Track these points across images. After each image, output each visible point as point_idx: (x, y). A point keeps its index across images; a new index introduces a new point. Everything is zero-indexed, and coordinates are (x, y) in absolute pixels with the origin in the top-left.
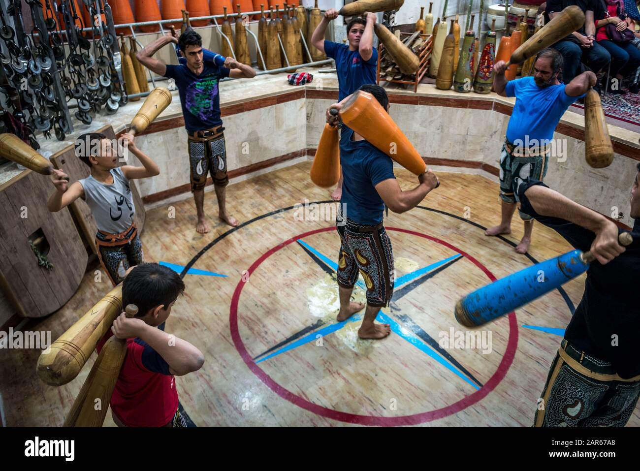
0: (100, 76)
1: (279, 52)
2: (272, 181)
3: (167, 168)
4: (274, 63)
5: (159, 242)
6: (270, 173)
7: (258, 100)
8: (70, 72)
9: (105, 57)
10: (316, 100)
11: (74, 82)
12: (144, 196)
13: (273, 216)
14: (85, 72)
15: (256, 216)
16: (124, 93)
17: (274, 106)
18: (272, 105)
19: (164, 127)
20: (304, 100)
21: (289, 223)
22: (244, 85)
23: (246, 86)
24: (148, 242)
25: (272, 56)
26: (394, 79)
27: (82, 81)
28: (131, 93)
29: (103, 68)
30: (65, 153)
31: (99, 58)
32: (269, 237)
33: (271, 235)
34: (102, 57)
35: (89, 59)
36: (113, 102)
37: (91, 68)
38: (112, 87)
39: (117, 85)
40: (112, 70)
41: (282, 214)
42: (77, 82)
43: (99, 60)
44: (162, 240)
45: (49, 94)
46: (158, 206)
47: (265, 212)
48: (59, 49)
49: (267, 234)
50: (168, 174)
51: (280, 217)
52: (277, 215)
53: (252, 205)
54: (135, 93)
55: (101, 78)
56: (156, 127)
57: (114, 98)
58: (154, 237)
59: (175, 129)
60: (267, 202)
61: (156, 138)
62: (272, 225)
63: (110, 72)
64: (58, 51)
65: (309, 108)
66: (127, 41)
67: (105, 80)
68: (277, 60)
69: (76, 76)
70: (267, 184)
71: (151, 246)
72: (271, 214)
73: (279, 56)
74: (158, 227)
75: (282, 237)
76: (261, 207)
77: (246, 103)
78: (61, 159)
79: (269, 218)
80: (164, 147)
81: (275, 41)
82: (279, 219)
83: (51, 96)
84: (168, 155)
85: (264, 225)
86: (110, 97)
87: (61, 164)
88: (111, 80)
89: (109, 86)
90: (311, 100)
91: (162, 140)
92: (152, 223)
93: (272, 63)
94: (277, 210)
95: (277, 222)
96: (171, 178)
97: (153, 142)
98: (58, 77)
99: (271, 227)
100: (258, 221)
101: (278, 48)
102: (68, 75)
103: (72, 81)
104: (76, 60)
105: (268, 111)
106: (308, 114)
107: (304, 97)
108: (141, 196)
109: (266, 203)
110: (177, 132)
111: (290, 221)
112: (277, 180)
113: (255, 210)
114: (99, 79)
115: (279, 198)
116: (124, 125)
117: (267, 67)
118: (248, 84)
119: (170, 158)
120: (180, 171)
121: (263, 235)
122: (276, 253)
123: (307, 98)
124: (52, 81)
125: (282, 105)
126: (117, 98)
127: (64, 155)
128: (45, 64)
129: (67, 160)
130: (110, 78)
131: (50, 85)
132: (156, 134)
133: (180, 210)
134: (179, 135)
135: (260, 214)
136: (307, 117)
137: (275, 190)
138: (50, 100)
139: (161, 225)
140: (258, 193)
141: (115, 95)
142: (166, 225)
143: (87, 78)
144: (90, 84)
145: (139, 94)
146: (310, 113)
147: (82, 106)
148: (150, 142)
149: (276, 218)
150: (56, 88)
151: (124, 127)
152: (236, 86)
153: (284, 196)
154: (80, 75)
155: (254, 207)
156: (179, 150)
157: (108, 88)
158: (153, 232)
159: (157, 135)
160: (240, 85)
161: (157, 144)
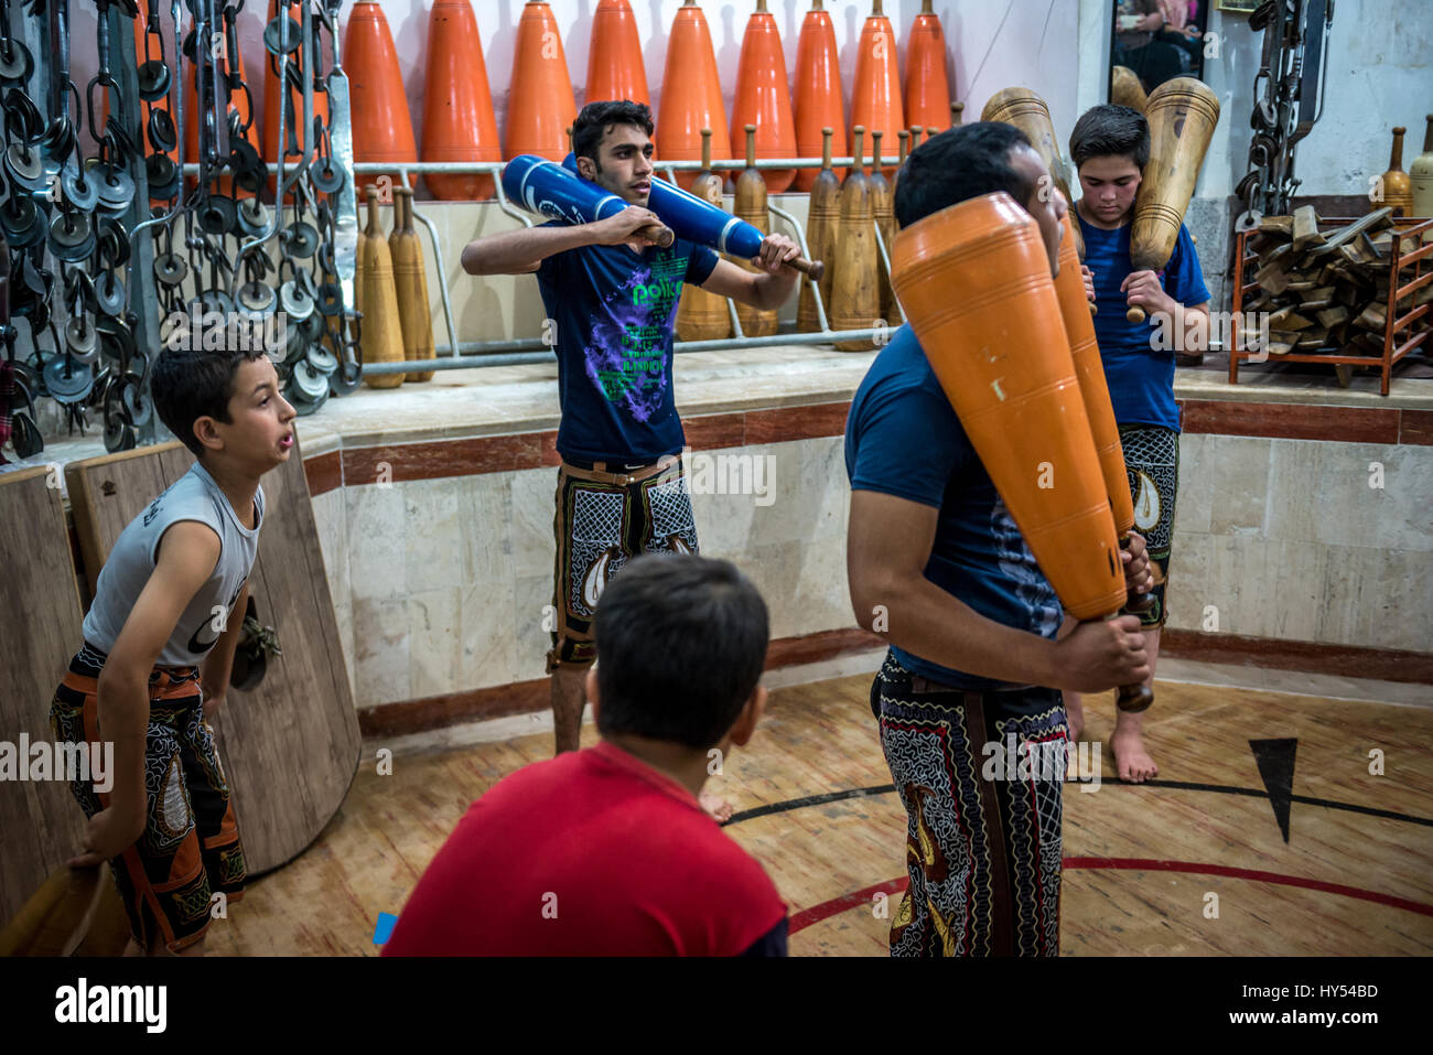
0: (282, 282)
1: (875, 277)
2: (825, 708)
3: (458, 614)
4: (857, 314)
5: (390, 854)
6: (817, 684)
8: (189, 245)
9: (309, 227)
11: (198, 278)
12: (364, 706)
13: (822, 806)
14: (239, 260)
15: (759, 804)
16: (351, 351)
19: (467, 464)
21: (885, 834)
22: (749, 371)
23: (756, 374)
24: (350, 852)
25: (851, 287)
26: (1296, 349)
27: (221, 286)
28: (373, 359)
29: (299, 262)
30: (122, 460)
31: (290, 228)
32: (805, 869)
33: (810, 863)
34: (298, 226)
35: (257, 221)
36: (313, 372)
37: (257, 248)
38: (316, 324)
39: (334, 325)
40: (326, 273)
41: (857, 805)
42: (207, 285)
43: (290, 234)
44: (402, 850)
45: (109, 292)
46: (406, 750)
47: (793, 794)
48: (168, 163)
49: (797, 861)
50: (457, 635)
51: (847, 813)
52: (838, 805)
53: (744, 769)
54: (386, 359)
55: (286, 291)
56: (442, 460)
57: (317, 359)
58: (374, 838)
59: (503, 476)
60: (800, 764)
61: (435, 498)
62: (816, 833)
63: (318, 279)
64: (163, 169)
66: (385, 214)
67: (297, 296)
68: (868, 301)
69: (207, 264)
70: (807, 714)
71: (360, 867)
72: (815, 801)
73: (874, 289)
74: (395, 810)
75: (851, 873)
76: (776, 779)
77: (751, 416)
78: (102, 476)
79: (806, 813)
80: (457, 536)
81: (865, 239)
82: (842, 819)
83: (114, 300)
84: (469, 565)
85: (784, 831)
86: (305, 357)
87: (102, 492)
88: (317, 304)
89: (307, 323)
91: (455, 508)
92: (378, 798)
93: (849, 311)
94: (837, 790)
95: (835, 827)
96: (468, 652)
97: (423, 509)
98: (148, 250)
99: (811, 839)
100: (763, 818)
101: (874, 263)
102: (179, 248)
103: (191, 273)
104: (217, 213)
108: (356, 705)
109: (800, 769)
110: (509, 486)
111: (888, 829)
112: (844, 706)
113: (758, 787)
114: (278, 291)
115: (847, 755)
116: (334, 437)
117: (829, 320)
118: (763, 370)
119: (472, 575)
120: (501, 632)
121: (780, 862)
122: (828, 920)
124: (124, 253)
126: (327, 362)
127: (118, 469)
128: (110, 193)
129: (122, 485)
130: (316, 296)
131: (118, 264)
132: (436, 482)
133: (484, 766)
134: (514, 499)
135: (773, 798)
137: (833, 731)
138: (111, 313)
139: (409, 808)
140: (772, 739)
141: (321, 352)
142: (424, 808)
143: (242, 282)
144: (248, 301)
145: (401, 363)
148: (414, 510)
149: (833, 814)
150: (135, 278)
151: (333, 445)
152: (720, 373)
153: (866, 752)
154: (220, 262)
155: (751, 778)
156: (507, 551)
157: (304, 326)
158: (375, 825)
159: (442, 489)
160: (737, 372)
161: (436, 521)
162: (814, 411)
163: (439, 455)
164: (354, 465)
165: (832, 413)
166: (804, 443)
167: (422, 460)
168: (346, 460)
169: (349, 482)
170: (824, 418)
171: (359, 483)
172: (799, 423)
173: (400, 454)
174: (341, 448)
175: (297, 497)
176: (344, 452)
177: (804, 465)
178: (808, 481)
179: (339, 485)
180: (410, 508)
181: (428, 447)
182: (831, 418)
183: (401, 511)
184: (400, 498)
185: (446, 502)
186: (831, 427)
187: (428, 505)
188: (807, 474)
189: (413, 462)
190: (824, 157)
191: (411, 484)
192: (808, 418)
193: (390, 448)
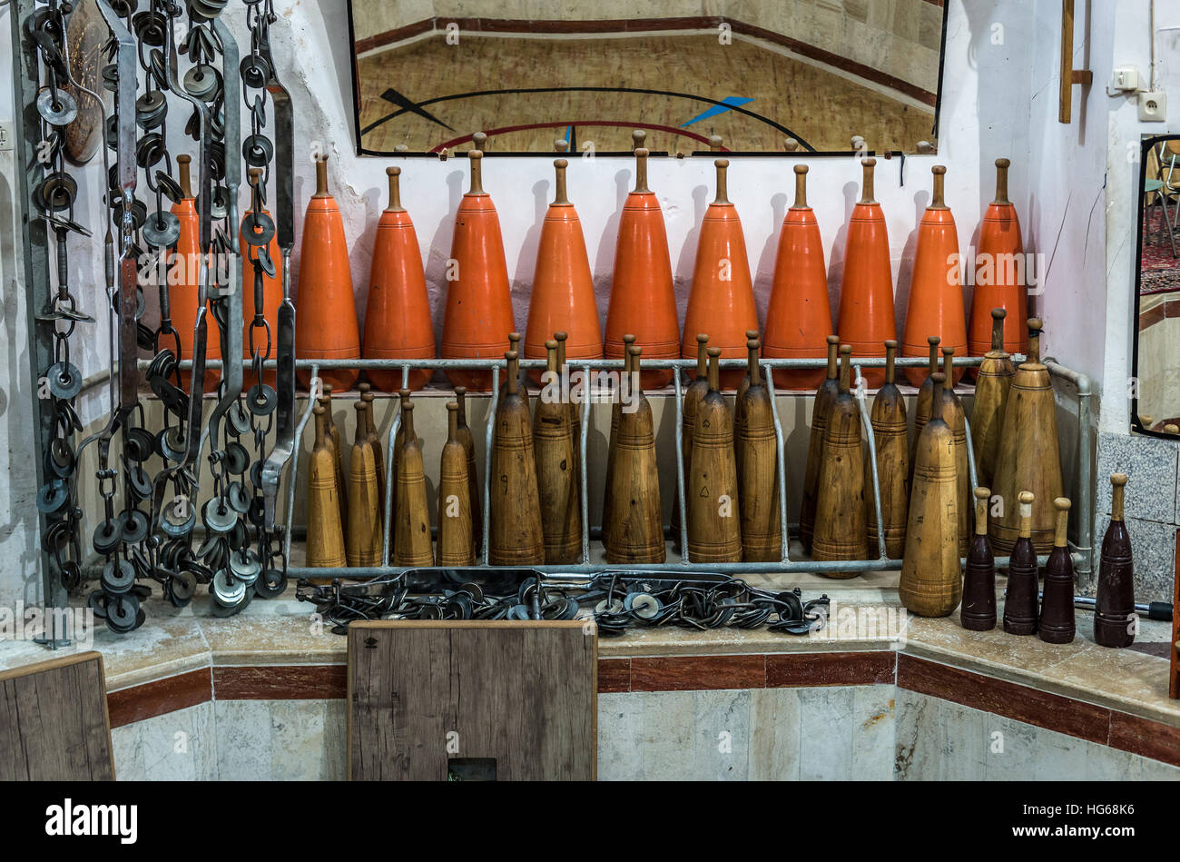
7: (689, 661)
9: (241, 447)
10: (932, 699)
17: (755, 692)
18: (744, 685)
20: (890, 691)
34: (228, 447)
56: (307, 682)
57: (238, 569)
61: (300, 717)
65: (908, 728)
67: (221, 511)
77: (640, 663)
86: (226, 566)
88: (241, 518)
90: (916, 697)
97: (289, 727)
105: (727, 705)
106: (901, 748)
107: (888, 680)
123: (901, 685)
125: (789, 693)
132: (302, 702)
136: (900, 758)
141: (243, 561)
146: (909, 745)
147: (110, 578)
148: (280, 727)
157: (226, 537)
159: (307, 709)
161: (301, 739)
162: (712, 661)
163: (305, 678)
164: (223, 682)
165: (734, 664)
166: (701, 694)
167: (289, 682)
168: (216, 676)
169: (218, 697)
170: (725, 670)
171: (227, 698)
172: (695, 673)
173: (268, 675)
174: (212, 665)
175: (90, 728)
176: (214, 668)
177: (699, 717)
178: (705, 732)
179: (209, 698)
180: (276, 724)
181: (294, 670)
182: (733, 670)
183: (266, 726)
184: (267, 715)
185: (311, 721)
186: (733, 679)
187: (293, 723)
188: (702, 726)
189: (279, 683)
190: (829, 358)
191: (277, 702)
192: (706, 668)
193: (258, 668)
